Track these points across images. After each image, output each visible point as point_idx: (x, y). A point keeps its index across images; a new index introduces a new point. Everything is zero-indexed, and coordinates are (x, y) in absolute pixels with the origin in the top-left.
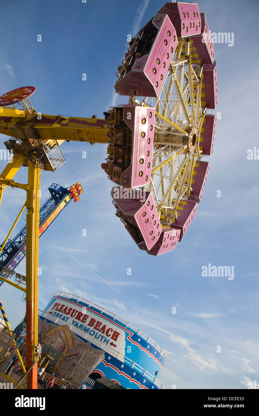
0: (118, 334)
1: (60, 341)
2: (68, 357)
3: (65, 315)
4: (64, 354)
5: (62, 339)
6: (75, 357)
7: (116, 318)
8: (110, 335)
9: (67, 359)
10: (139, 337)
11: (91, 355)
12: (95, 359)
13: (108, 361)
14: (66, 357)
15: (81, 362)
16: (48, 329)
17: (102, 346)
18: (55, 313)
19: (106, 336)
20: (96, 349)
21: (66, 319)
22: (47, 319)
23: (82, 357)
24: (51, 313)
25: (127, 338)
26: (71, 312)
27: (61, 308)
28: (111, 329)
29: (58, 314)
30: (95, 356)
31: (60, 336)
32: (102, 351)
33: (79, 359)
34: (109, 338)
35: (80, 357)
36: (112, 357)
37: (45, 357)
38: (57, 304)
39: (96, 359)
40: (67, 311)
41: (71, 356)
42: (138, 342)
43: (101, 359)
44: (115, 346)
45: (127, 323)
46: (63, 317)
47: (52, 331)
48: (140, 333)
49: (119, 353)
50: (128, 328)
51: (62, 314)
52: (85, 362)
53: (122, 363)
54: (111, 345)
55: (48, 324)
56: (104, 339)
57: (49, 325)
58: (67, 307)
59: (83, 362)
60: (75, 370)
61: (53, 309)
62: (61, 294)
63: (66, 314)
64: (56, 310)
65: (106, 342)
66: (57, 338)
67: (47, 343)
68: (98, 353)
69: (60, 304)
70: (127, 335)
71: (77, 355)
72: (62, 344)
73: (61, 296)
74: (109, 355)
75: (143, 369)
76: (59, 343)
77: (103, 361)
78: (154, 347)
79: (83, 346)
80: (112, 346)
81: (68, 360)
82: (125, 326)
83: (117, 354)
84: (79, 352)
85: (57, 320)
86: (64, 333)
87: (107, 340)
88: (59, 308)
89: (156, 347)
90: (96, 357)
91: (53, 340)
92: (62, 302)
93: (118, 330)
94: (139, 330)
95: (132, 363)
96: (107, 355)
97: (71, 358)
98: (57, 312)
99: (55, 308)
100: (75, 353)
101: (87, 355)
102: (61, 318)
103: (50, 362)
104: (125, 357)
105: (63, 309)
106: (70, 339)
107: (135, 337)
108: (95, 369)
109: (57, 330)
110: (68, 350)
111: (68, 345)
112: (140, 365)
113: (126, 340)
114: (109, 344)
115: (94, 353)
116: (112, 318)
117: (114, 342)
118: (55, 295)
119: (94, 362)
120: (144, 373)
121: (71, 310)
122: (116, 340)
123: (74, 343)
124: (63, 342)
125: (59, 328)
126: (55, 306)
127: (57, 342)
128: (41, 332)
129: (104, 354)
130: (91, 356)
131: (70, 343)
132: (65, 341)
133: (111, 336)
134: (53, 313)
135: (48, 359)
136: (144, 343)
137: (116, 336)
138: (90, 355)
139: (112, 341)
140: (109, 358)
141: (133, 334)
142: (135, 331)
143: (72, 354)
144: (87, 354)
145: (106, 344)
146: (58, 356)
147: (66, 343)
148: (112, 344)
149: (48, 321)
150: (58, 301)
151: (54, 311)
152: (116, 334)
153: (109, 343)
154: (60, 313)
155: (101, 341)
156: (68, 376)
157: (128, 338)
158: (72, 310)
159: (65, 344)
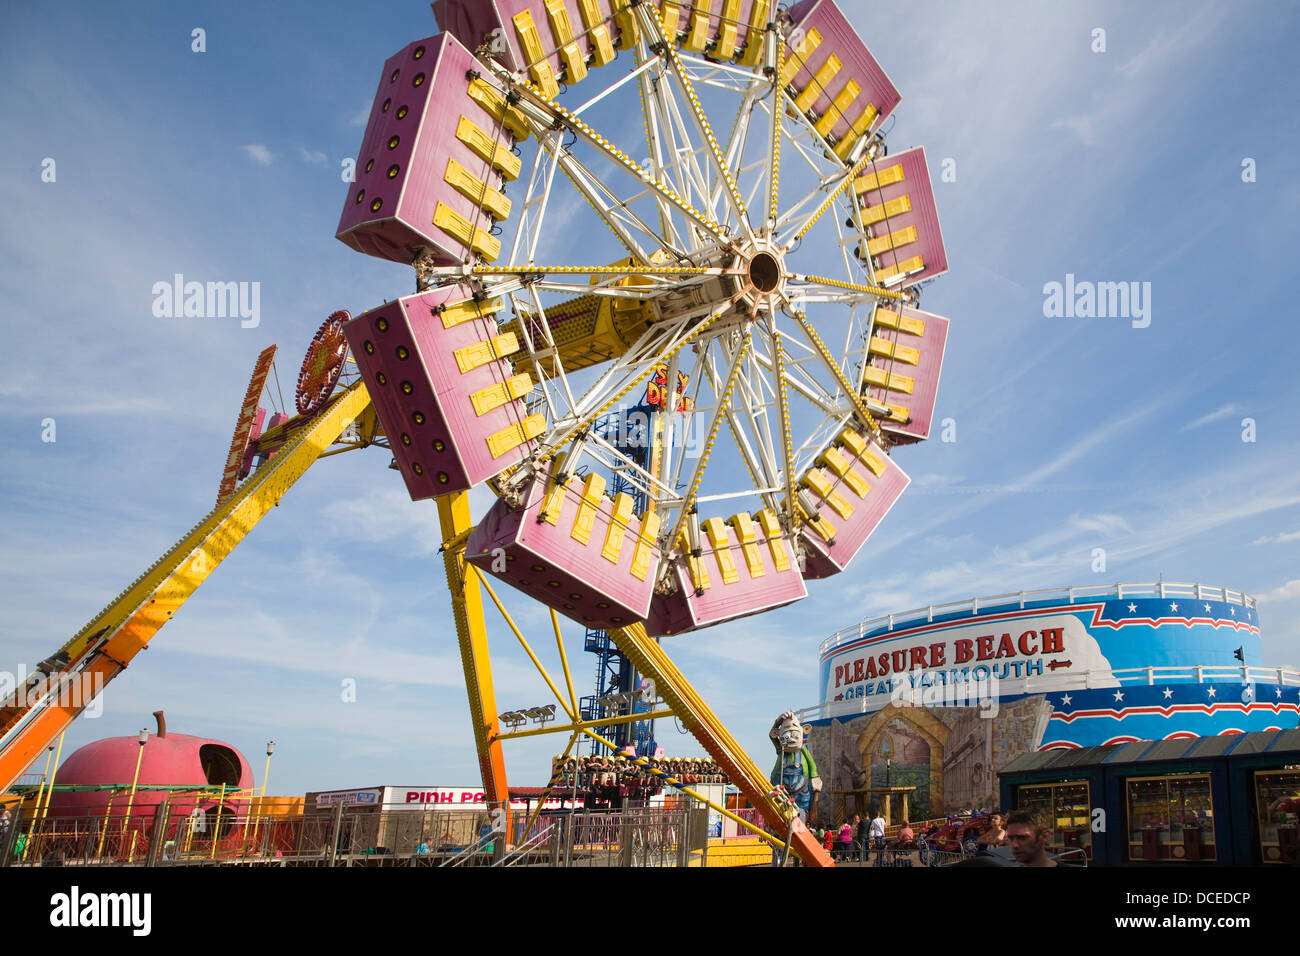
0: (1058, 633)
1: (905, 740)
2: (949, 762)
3: (879, 679)
4: (935, 760)
5: (906, 735)
6: (969, 750)
7: (1023, 600)
8: (1035, 649)
9: (950, 766)
10: (1127, 602)
11: (1009, 722)
12: (1026, 726)
13: (1067, 708)
14: (945, 765)
15: (993, 752)
16: (855, 736)
17: (1028, 686)
18: (851, 690)
19: (1026, 658)
20: (1014, 703)
21: (887, 686)
22: (838, 718)
23: (989, 740)
24: (839, 698)
25: (1091, 626)
26: (890, 662)
27: (858, 670)
28: (1027, 633)
29: (861, 688)
30: (1024, 718)
31: (898, 732)
32: (1034, 697)
33: (984, 749)
34: (1038, 655)
35: (983, 744)
36: (1070, 693)
37: (888, 797)
38: (839, 670)
39: (1030, 723)
40: (878, 667)
41: (955, 756)
42: (1133, 615)
43: (1044, 715)
44: (1068, 664)
45: (1068, 590)
46: (875, 688)
47: (870, 733)
48: (1124, 589)
49: (1086, 673)
50: (1078, 601)
51: (870, 681)
52: (1003, 747)
53: (1114, 690)
54: (1053, 669)
55: (848, 725)
56: (1023, 668)
57: (852, 726)
58: (871, 660)
59: (997, 749)
60: (989, 778)
61: (838, 685)
62: (833, 642)
63: (879, 677)
64: (848, 682)
65: (1035, 671)
66: (891, 741)
67: (874, 766)
68: (1026, 707)
69: (847, 666)
70: (1085, 619)
71: (970, 744)
72: (915, 744)
73: (839, 644)
74: (1063, 694)
75: (1191, 668)
76: (905, 747)
77: (1053, 716)
78: (1195, 597)
79: (974, 714)
80: (1058, 670)
81: (952, 769)
82: (1066, 601)
83: (1083, 678)
84: (971, 736)
85: (864, 704)
86: (900, 719)
87: (1034, 663)
88: (852, 673)
89: (1200, 594)
90: (1027, 720)
91: (885, 749)
92: (850, 657)
93: (1051, 622)
94: (1116, 586)
95: (1146, 673)
96: (1054, 698)
97: (961, 758)
98: (854, 685)
99: (842, 680)
100: (961, 744)
101: (1000, 728)
102: (874, 692)
103: (911, 798)
104: (1115, 671)
105: (864, 671)
106: (927, 723)
107: (1115, 608)
108: (1042, 744)
109: (879, 724)
110: (941, 748)
111: (931, 737)
112: (1176, 665)
113: (1090, 631)
114: (1047, 670)
115: (1016, 713)
116: (1015, 607)
117: (1059, 657)
118: (822, 652)
119: (1027, 731)
120: (1198, 676)
121: (887, 658)
122: (1059, 649)
123: (944, 725)
124: (915, 737)
125: (882, 716)
126: (838, 677)
127: (898, 749)
128: (843, 752)
129: (1046, 699)
130: (1012, 725)
131: (935, 730)
132: (919, 734)
133: (1040, 649)
134: (844, 694)
135: (900, 794)
136: (1153, 607)
137: (1053, 640)
138: (1006, 724)
139: (1048, 658)
140: (1067, 700)
141: (1104, 604)
142: (1106, 594)
143: (955, 750)
144: (996, 727)
145: (1038, 674)
146: (923, 776)
147: (924, 736)
148: (1054, 665)
149: (843, 719)
150: (840, 661)
151: (844, 689)
152: (1052, 634)
153: (1044, 668)
154: (864, 683)
155: (1017, 676)
156: (980, 799)
157: (1096, 623)
158: (891, 657)
159: (923, 740)
